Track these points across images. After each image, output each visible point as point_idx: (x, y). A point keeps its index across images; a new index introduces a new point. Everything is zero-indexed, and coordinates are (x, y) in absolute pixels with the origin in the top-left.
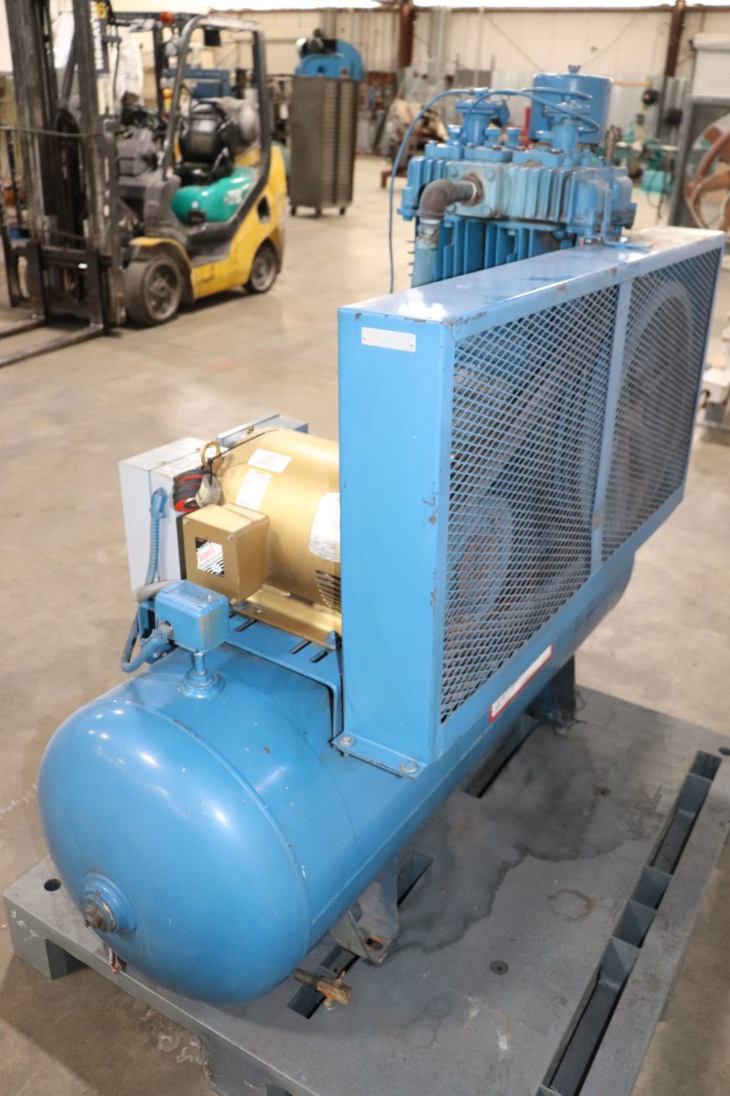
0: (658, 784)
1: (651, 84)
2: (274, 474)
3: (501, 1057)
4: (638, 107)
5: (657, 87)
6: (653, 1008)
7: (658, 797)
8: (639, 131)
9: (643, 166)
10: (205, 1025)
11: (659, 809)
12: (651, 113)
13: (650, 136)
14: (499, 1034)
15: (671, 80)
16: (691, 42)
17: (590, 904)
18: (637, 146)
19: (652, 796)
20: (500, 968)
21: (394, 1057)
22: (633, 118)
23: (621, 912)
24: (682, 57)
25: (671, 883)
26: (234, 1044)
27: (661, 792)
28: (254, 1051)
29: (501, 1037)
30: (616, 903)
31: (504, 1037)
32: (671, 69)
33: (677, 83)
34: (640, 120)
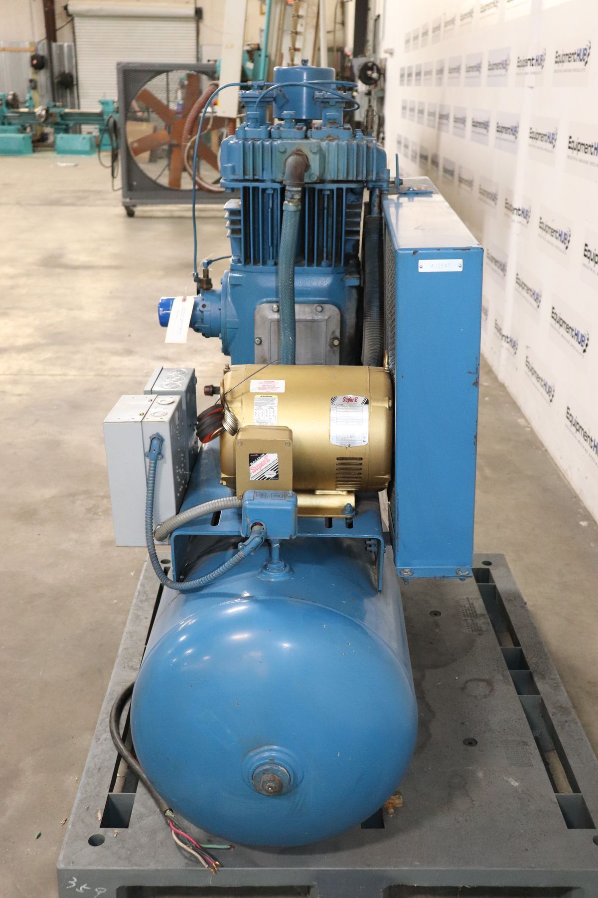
0: (465, 597)
1: (36, 50)
2: (278, 394)
3: (520, 790)
4: (28, 73)
5: (43, 51)
6: (576, 724)
7: (471, 605)
8: (35, 95)
9: (48, 130)
10: (319, 869)
11: (479, 612)
12: (42, 77)
13: (47, 100)
14: (507, 779)
15: (54, 45)
16: (66, 8)
17: (489, 683)
18: (39, 110)
19: (467, 606)
20: (471, 742)
21: (458, 822)
22: (26, 84)
23: (511, 679)
24: (59, 23)
25: (524, 651)
26: (351, 869)
27: (471, 601)
28: (369, 866)
29: (509, 780)
30: (503, 676)
31: (511, 778)
32: (51, 34)
33: (61, 47)
34: (33, 84)
